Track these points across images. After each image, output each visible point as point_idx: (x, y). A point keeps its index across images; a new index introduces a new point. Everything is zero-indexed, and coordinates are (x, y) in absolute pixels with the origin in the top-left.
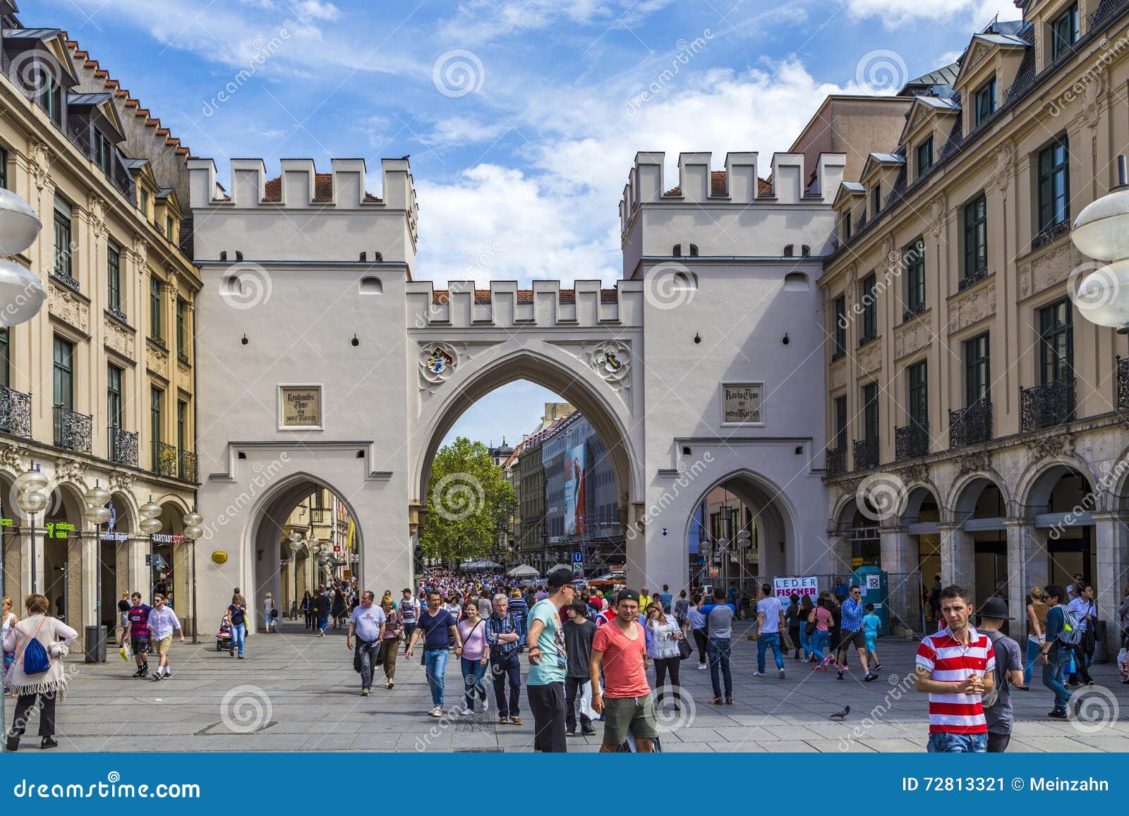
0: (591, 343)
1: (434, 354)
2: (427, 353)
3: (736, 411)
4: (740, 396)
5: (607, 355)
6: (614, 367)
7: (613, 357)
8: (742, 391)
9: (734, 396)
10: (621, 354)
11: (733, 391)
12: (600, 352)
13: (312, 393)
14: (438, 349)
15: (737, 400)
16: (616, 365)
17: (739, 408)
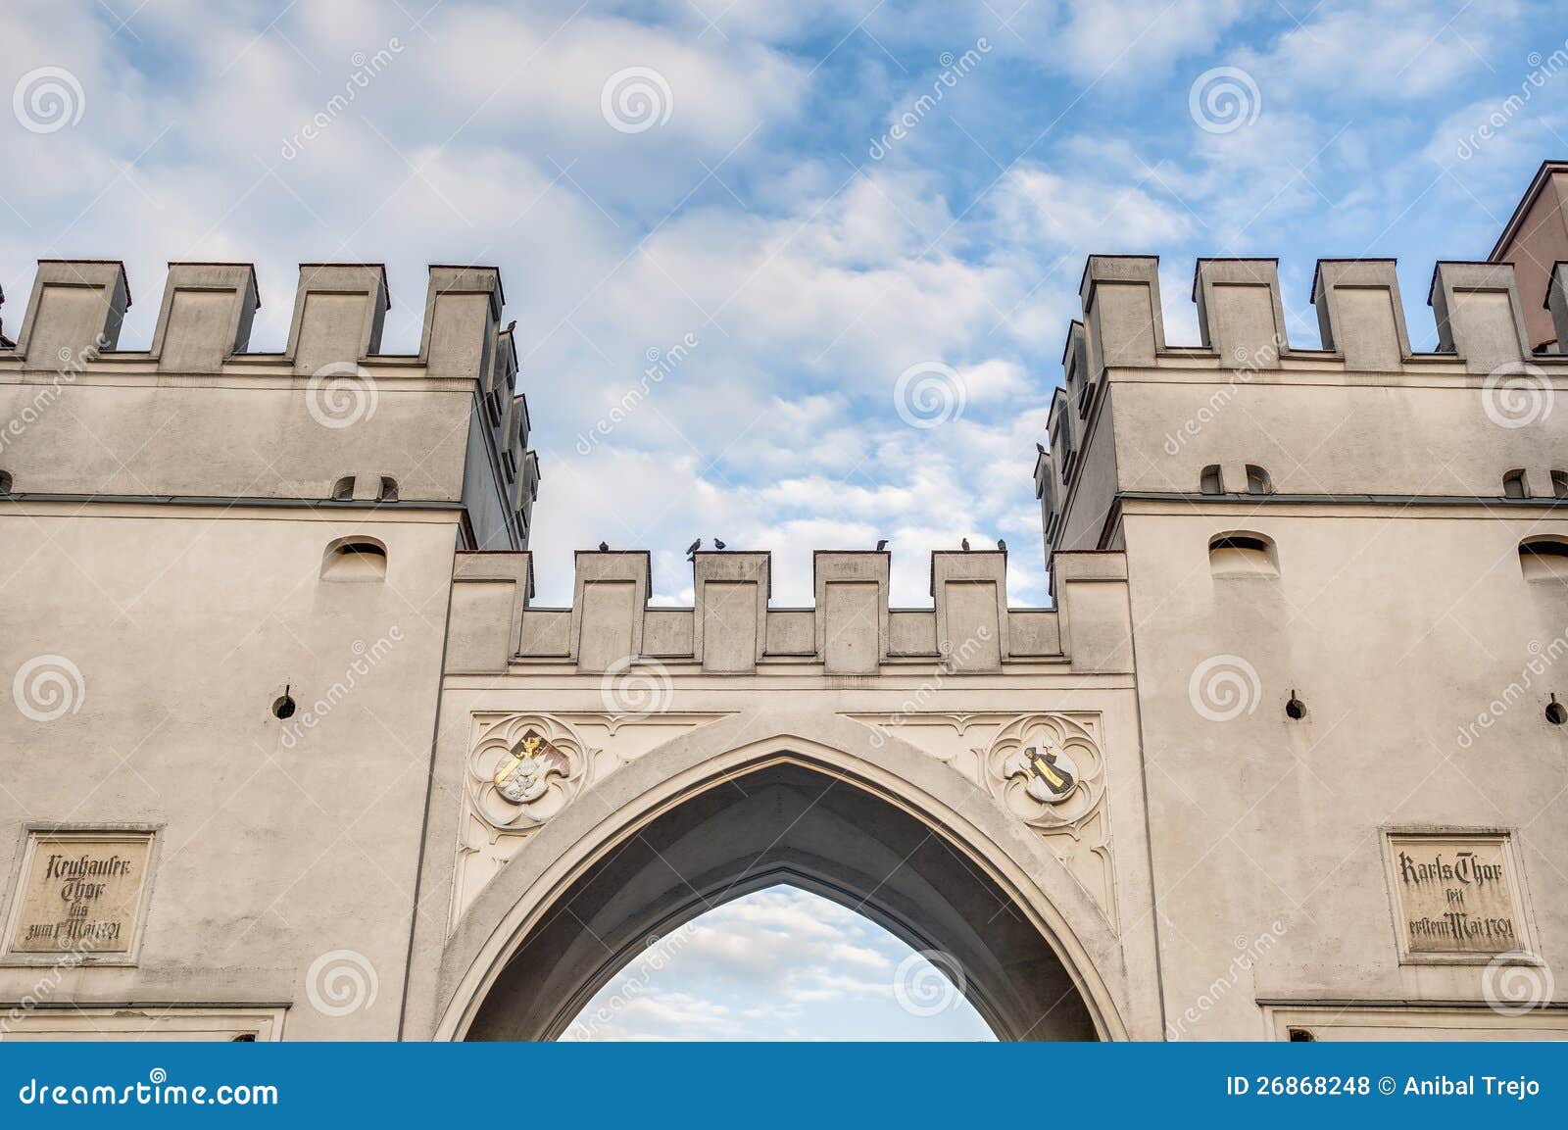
0: (983, 717)
1: (519, 749)
2: (499, 743)
3: (1437, 916)
4: (1445, 873)
5: (1033, 755)
6: (1055, 790)
7: (1050, 760)
8: (1449, 855)
9: (1427, 873)
10: (1076, 750)
11: (1422, 855)
12: (1010, 743)
13: (124, 852)
14: (531, 734)
15: (1438, 888)
16: (1059, 783)
17: (1446, 908)
